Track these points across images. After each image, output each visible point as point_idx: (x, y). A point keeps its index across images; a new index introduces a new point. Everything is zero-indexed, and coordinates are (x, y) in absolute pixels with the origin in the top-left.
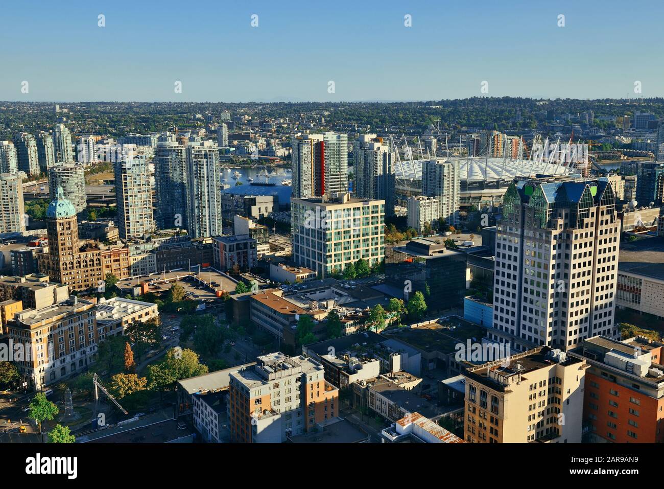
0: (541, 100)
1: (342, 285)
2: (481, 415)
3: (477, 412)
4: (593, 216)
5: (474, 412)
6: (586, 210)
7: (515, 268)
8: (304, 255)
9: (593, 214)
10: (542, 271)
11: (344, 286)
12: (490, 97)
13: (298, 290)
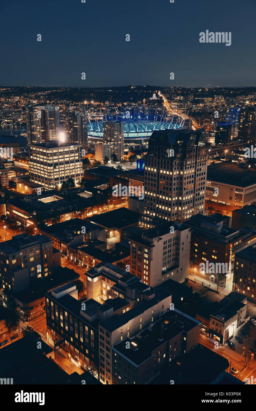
0: (166, 88)
1: (60, 193)
2: (139, 259)
3: (137, 258)
4: (194, 151)
5: (135, 258)
6: (191, 148)
7: (155, 180)
8: (37, 177)
9: (194, 150)
10: (169, 181)
11: (61, 194)
12: (138, 86)
13: (35, 197)
